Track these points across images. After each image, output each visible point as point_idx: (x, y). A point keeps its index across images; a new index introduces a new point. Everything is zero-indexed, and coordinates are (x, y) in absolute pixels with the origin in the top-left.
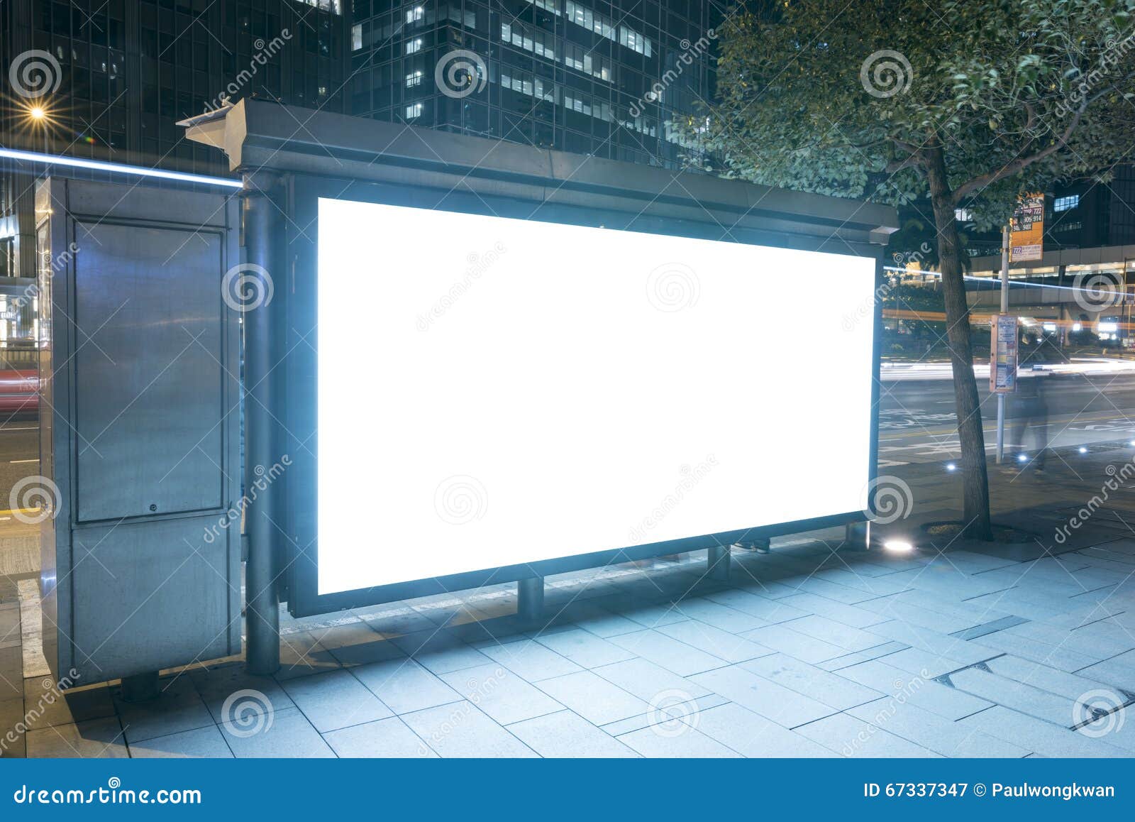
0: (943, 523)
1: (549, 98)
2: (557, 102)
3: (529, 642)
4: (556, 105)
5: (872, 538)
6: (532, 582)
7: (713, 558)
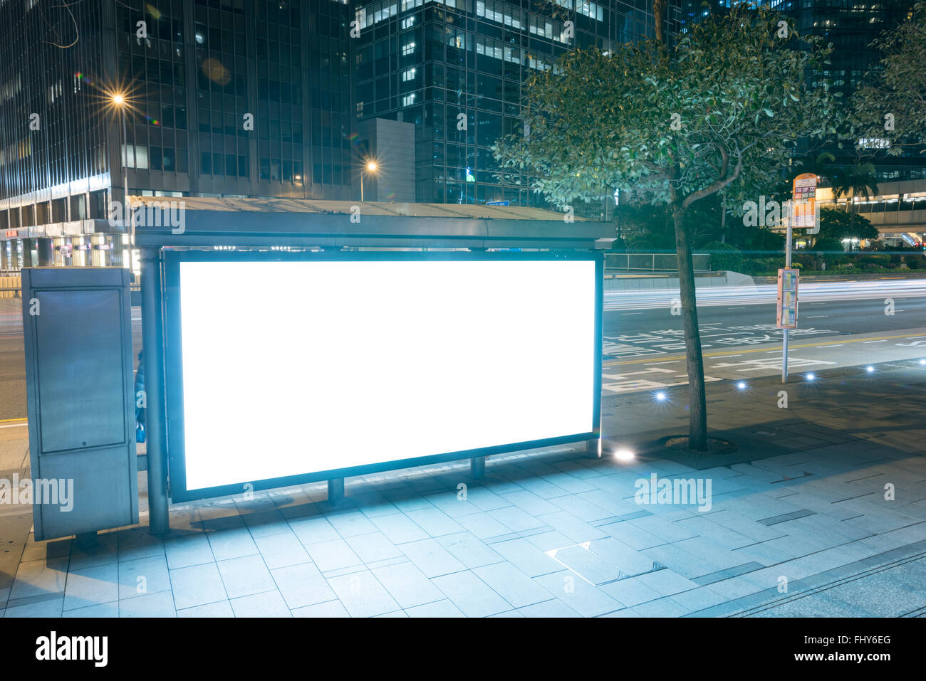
0: (681, 436)
1: (516, 61)
2: (523, 64)
3: (323, 519)
4: (522, 66)
5: (604, 449)
6: (335, 481)
7: (473, 464)
